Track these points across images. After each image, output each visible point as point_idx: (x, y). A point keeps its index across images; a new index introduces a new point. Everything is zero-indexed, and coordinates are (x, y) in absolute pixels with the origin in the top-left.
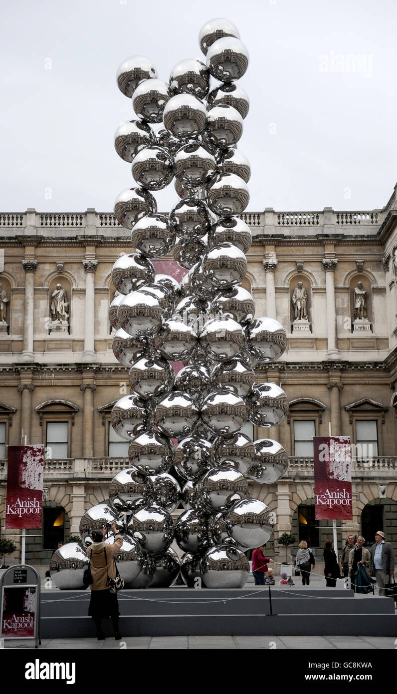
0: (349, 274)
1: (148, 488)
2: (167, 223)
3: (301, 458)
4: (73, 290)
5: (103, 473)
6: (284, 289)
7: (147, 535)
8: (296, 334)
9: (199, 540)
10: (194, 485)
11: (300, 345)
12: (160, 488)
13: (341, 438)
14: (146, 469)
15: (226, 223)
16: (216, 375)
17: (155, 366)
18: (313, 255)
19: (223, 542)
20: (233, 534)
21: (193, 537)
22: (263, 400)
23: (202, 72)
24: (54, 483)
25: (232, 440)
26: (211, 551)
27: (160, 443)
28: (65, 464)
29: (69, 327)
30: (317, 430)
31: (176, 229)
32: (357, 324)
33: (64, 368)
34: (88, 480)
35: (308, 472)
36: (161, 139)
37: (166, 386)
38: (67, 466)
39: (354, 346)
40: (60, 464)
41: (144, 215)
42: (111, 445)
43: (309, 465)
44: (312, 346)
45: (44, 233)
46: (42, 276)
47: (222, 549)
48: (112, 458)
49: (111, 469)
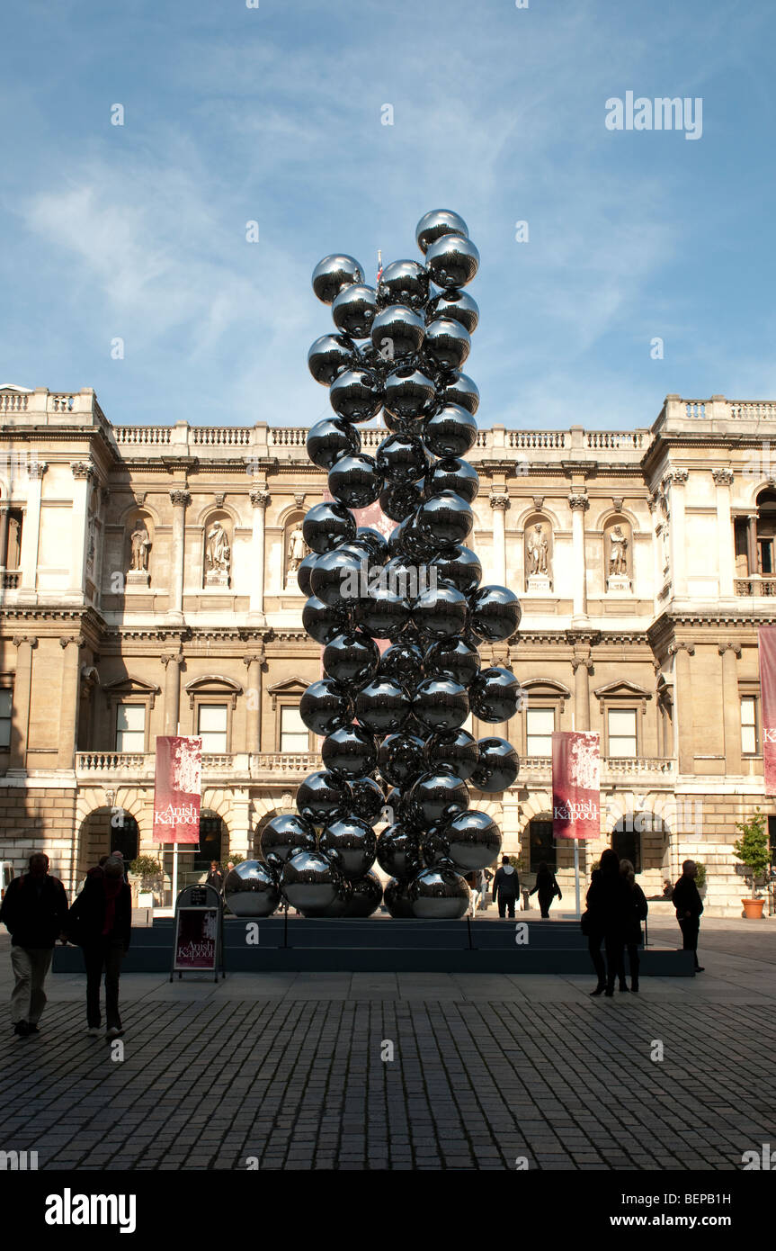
0: (603, 514)
1: (345, 796)
2: (374, 465)
3: (535, 758)
4: (236, 529)
5: (273, 773)
6: (516, 532)
7: (344, 854)
8: (531, 594)
9: (408, 860)
10: (402, 793)
11: (538, 608)
12: (358, 797)
13: (588, 734)
14: (343, 772)
15: (448, 465)
16: (432, 655)
17: (356, 645)
18: (556, 488)
19: (437, 863)
20: (450, 853)
21: (399, 857)
22: (489, 688)
23: (420, 277)
24: (209, 785)
25: (451, 739)
26: (423, 874)
27: (362, 740)
28: (223, 760)
29: (229, 580)
30: (557, 721)
31: (383, 472)
32: (613, 581)
33: (222, 633)
34: (254, 781)
35: (544, 776)
36: (367, 357)
37: (369, 669)
38: (227, 763)
39: (609, 610)
40: (217, 760)
41: (345, 454)
42: (283, 736)
43: (546, 766)
44: (552, 609)
45: (199, 453)
46: (195, 510)
47: (436, 872)
48: (285, 754)
49: (284, 767)
